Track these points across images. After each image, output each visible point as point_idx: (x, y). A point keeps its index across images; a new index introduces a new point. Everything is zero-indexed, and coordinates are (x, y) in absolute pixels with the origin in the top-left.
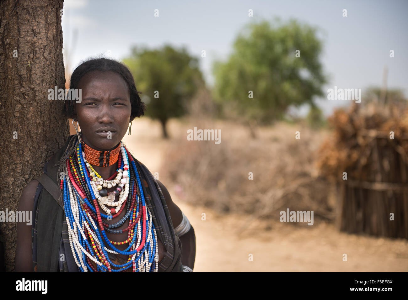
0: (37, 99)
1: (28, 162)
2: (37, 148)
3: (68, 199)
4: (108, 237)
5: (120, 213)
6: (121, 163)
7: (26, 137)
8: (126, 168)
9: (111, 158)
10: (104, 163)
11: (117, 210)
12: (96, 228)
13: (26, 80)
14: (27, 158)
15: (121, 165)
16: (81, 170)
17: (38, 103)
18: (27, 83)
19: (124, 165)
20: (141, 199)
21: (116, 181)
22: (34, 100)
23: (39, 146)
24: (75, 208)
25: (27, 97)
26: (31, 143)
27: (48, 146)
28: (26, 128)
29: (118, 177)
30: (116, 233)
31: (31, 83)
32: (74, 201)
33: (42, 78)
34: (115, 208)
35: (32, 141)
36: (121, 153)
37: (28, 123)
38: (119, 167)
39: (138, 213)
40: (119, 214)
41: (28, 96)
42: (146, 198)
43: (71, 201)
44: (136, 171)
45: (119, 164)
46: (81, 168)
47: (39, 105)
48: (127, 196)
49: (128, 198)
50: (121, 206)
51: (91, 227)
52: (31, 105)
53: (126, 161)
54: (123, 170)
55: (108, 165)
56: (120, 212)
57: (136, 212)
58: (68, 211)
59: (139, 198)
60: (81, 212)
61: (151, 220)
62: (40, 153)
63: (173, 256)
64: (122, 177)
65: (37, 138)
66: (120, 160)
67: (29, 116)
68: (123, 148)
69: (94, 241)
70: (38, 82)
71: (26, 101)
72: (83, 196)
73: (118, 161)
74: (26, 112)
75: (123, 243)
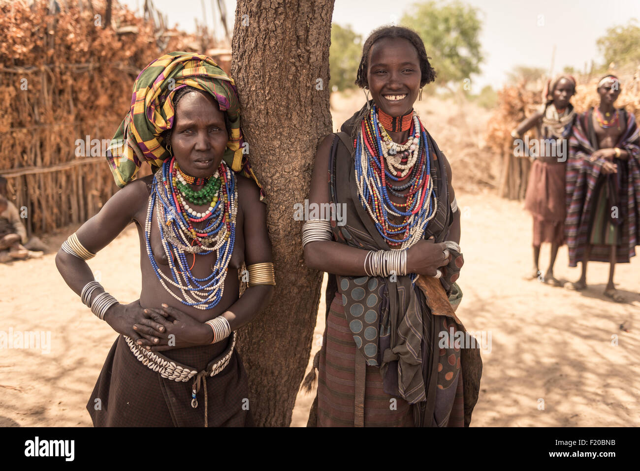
0: (311, 61)
1: (295, 126)
2: (304, 111)
3: (360, 154)
4: (389, 197)
5: (406, 179)
6: (413, 132)
7: (295, 101)
8: (417, 136)
9: (404, 123)
10: (397, 128)
11: (403, 174)
12: (380, 186)
13: (303, 41)
14: (295, 122)
15: (412, 133)
16: (374, 129)
17: (310, 66)
18: (303, 44)
19: (416, 133)
20: (427, 169)
21: (406, 147)
22: (308, 62)
23: (306, 110)
24: (364, 164)
25: (301, 59)
26: (299, 107)
27: (313, 110)
28: (297, 91)
29: (408, 144)
30: (398, 196)
31: (307, 45)
32: (364, 157)
33: (317, 40)
34: (402, 172)
35: (301, 105)
36: (413, 121)
37: (299, 86)
38: (411, 134)
39: (421, 181)
40: (404, 178)
41: (303, 58)
42: (432, 169)
43: (362, 157)
44: (426, 141)
45: (411, 132)
46: (373, 127)
47: (311, 68)
48: (414, 162)
49: (415, 165)
50: (407, 171)
51: (376, 184)
52: (304, 67)
53: (418, 130)
54: (415, 137)
55: (401, 130)
56: (405, 177)
57: (419, 179)
58: (358, 164)
59: (424, 167)
60: (369, 168)
61: (431, 189)
62: (306, 117)
63: (444, 227)
64: (412, 144)
65: (305, 102)
66: (412, 129)
67: (301, 79)
68: (415, 117)
69: (377, 197)
70: (313, 44)
71: (301, 64)
72: (373, 154)
73: (410, 129)
74: (299, 75)
75: (402, 205)
